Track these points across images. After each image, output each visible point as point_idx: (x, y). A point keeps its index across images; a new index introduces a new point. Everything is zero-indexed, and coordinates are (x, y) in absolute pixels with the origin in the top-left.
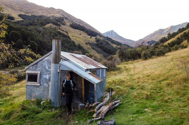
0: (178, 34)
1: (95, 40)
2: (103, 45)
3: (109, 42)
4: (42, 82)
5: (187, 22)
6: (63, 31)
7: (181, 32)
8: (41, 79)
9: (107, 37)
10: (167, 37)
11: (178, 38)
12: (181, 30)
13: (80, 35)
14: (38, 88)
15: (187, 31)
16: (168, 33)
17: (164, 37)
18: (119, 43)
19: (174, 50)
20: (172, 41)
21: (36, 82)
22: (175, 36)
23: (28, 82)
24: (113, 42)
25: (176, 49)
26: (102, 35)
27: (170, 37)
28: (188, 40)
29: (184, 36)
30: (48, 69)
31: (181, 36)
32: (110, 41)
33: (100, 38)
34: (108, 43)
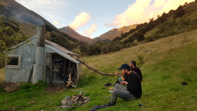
0: (130, 34)
1: (50, 35)
2: (60, 40)
3: (66, 39)
4: (24, 65)
5: (137, 24)
6: (13, 22)
7: (132, 32)
8: (22, 62)
9: (63, 33)
10: (120, 37)
11: (130, 38)
12: (132, 31)
13: (33, 28)
14: (18, 71)
15: (137, 32)
16: (121, 33)
17: (117, 36)
18: (76, 39)
19: (128, 47)
20: (125, 40)
21: (18, 65)
22: (127, 36)
23: (8, 66)
24: (70, 38)
25: (129, 46)
26: (58, 30)
27: (123, 36)
28: (138, 40)
29: (135, 36)
30: (30, 53)
31: (132, 36)
32: (66, 37)
33: (56, 33)
34: (64, 39)
